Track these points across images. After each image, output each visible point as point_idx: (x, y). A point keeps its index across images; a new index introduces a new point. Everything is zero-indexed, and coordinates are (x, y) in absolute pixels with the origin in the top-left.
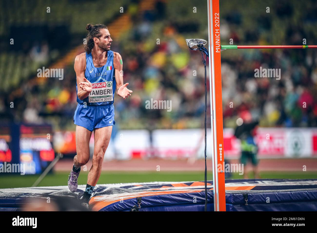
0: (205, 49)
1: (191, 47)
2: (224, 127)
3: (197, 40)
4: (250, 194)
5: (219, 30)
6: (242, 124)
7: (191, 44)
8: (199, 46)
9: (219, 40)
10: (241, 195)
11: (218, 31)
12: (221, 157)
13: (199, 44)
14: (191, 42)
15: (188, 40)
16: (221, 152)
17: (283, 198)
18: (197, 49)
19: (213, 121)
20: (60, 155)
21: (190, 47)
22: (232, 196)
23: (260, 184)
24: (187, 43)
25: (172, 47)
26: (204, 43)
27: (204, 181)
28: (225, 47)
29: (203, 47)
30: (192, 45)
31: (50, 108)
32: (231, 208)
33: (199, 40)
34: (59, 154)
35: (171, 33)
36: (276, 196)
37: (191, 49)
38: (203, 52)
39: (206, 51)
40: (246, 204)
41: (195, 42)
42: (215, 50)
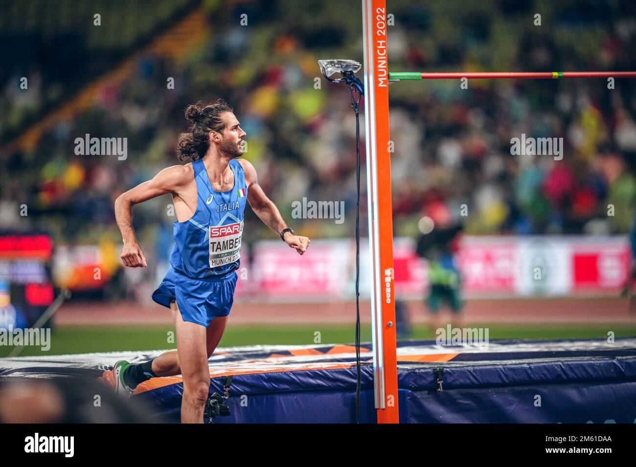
0: (358, 79)
1: (329, 75)
2: (395, 235)
3: (339, 63)
4: (448, 370)
5: (384, 42)
6: (431, 231)
7: (329, 69)
8: (344, 74)
9: (384, 62)
10: (429, 372)
11: (382, 43)
12: (388, 296)
13: (346, 70)
14: (329, 67)
15: (323, 63)
16: (388, 285)
17: (513, 378)
18: (340, 79)
19: (373, 223)
20: (66, 293)
21: (326, 77)
22: (412, 374)
23: (467, 349)
24: (321, 69)
25: (291, 77)
26: (356, 69)
27: (355, 344)
28: (398, 75)
29: (352, 76)
30: (331, 72)
31: (45, 198)
32: (409, 398)
33: (344, 62)
34: (64, 291)
35: (289, 48)
36: (499, 373)
37: (330, 80)
38: (353, 85)
39: (358, 84)
40: (439, 390)
41: (336, 65)
42: (376, 82)
